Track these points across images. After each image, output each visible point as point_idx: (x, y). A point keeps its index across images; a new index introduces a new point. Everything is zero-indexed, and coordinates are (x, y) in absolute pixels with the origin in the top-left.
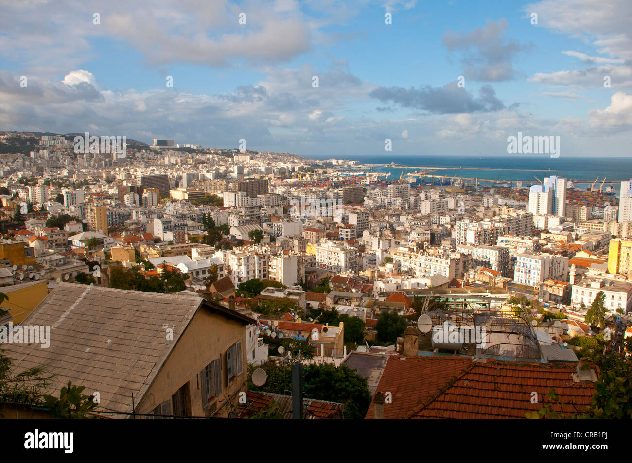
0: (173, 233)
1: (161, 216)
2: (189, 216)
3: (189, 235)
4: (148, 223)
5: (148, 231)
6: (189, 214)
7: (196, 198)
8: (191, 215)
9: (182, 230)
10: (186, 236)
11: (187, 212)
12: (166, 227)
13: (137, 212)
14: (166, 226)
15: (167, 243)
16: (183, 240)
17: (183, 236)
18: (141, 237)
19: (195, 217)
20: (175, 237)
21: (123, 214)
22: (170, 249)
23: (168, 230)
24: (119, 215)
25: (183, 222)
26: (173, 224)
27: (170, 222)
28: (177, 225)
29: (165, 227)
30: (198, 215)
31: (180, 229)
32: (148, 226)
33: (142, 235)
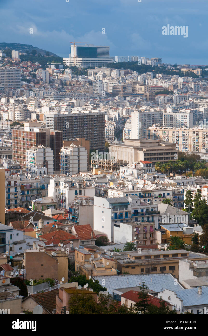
0: (133, 227)
1: (102, 192)
2: (157, 194)
3: (163, 232)
4: (81, 204)
5: (82, 221)
6: (157, 190)
7: (159, 161)
8: (162, 193)
9: (148, 221)
10: (159, 234)
11: (154, 187)
12: (118, 214)
13: (57, 184)
14: (118, 211)
15: (122, 248)
16: (152, 242)
17: (153, 234)
18: (71, 232)
19: (168, 197)
20: (137, 236)
21: (31, 186)
22: (133, 259)
23: (122, 221)
24: (22, 187)
25: (149, 206)
26: (130, 209)
27: (125, 205)
28: (139, 211)
29: (116, 214)
30: (174, 193)
31: (145, 219)
32: (81, 211)
33: (73, 229)
